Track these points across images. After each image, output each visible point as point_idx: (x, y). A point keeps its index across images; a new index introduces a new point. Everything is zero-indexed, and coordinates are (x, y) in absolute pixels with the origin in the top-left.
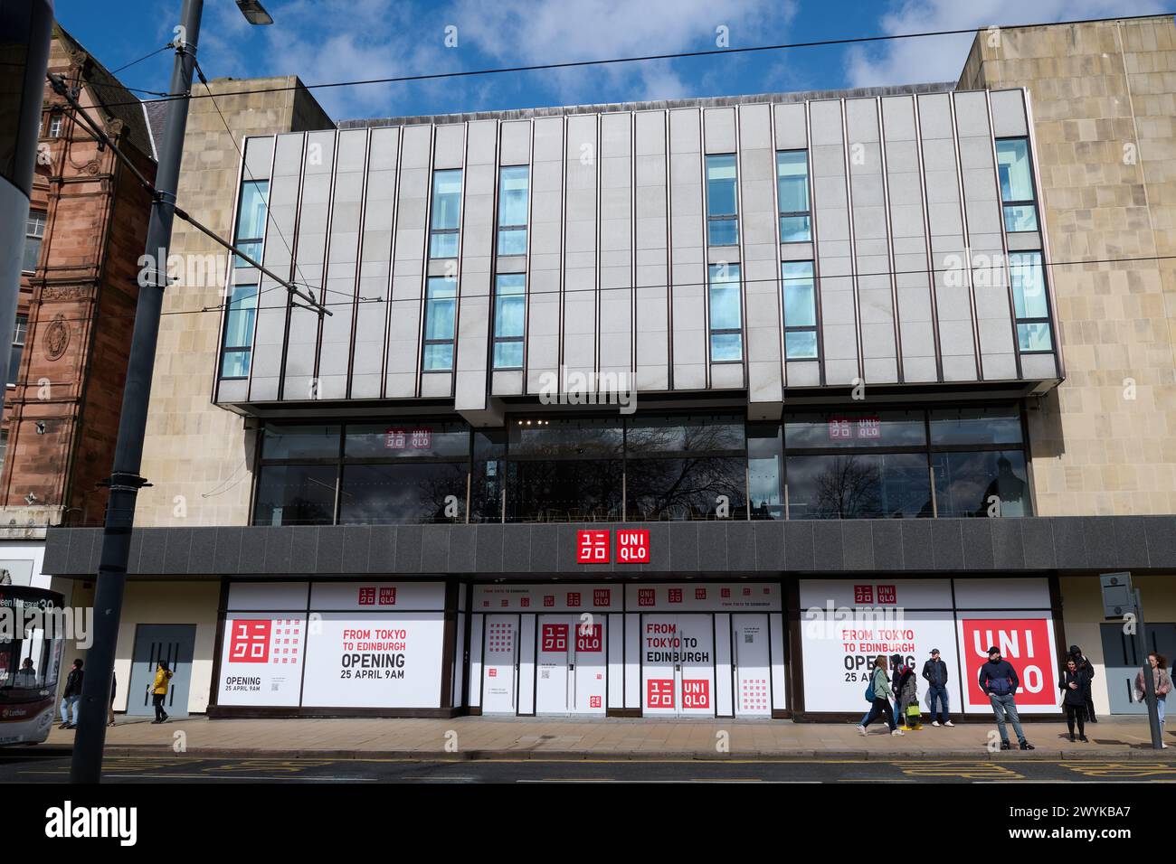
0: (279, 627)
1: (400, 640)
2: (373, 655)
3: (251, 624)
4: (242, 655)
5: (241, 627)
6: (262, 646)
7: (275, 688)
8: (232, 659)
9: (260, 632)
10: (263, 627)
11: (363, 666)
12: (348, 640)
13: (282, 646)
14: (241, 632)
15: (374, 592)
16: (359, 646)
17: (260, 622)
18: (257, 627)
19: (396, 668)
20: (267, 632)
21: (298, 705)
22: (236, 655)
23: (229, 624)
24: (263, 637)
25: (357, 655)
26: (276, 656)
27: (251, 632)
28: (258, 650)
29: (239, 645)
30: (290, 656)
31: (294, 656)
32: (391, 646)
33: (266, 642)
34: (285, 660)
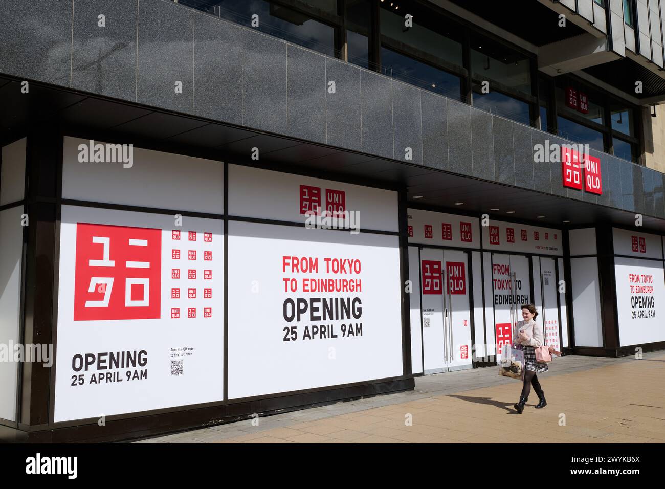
0: (176, 245)
1: (354, 276)
2: (324, 300)
3: (119, 234)
4: (105, 303)
5: (96, 240)
6: (145, 282)
7: (177, 369)
8: (81, 313)
9: (138, 254)
10: (144, 243)
11: (313, 318)
12: (289, 274)
13: (184, 283)
14: (98, 252)
15: (318, 195)
16: (305, 285)
17: (139, 232)
18: (133, 242)
19: (353, 321)
20: (153, 253)
21: (221, 398)
22: (89, 304)
23: (68, 233)
24: (146, 265)
25: (303, 301)
26: (176, 303)
27: (121, 252)
28: (137, 292)
29: (95, 281)
30: (200, 303)
31: (208, 303)
32: (345, 285)
33: (154, 274)
34: (192, 312)
